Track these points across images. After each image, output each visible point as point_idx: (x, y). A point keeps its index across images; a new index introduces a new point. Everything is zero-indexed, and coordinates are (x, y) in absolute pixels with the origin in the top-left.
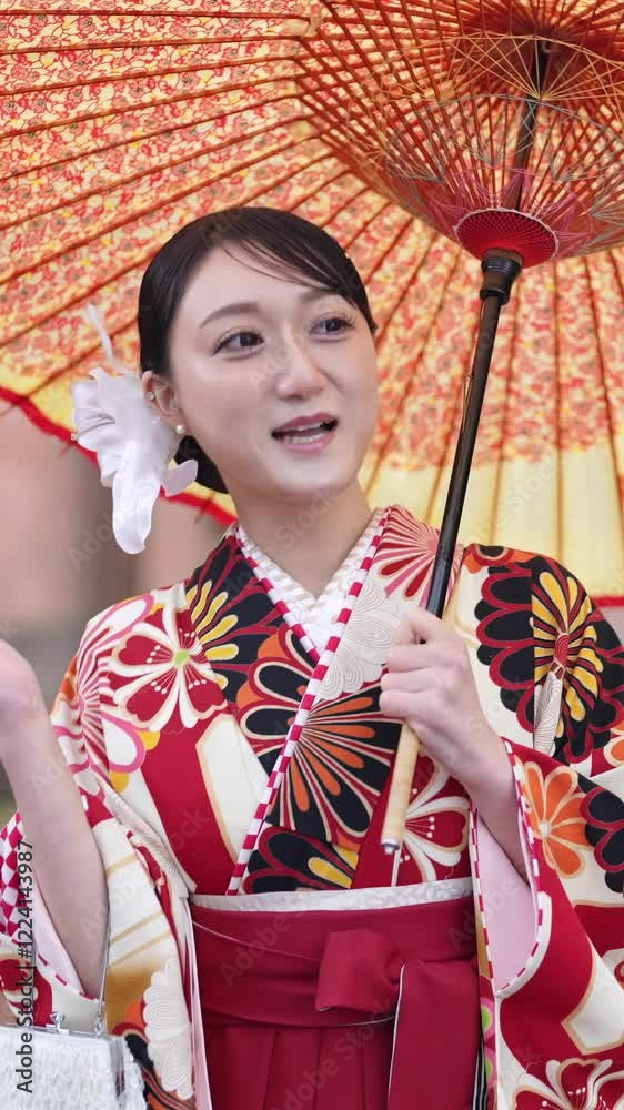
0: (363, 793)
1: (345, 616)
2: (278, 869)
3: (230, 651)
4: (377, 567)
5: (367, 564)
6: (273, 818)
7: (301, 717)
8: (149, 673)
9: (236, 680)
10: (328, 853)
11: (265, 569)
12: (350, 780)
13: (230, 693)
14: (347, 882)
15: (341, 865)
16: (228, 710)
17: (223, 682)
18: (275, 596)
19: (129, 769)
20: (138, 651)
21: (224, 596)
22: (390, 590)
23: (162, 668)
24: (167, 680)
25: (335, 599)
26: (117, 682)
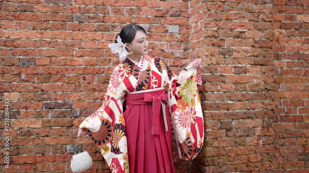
0: (148, 80)
1: (142, 63)
2: (139, 88)
3: (130, 69)
4: (144, 58)
5: (143, 58)
6: (139, 83)
7: (140, 73)
8: (122, 73)
9: (131, 71)
10: (144, 86)
11: (131, 60)
12: (146, 79)
13: (131, 73)
14: (146, 89)
15: (146, 88)
16: (131, 74)
17: (130, 72)
18: (133, 62)
19: (122, 82)
20: (120, 71)
21: (128, 64)
22: (146, 60)
23: (123, 72)
24: (124, 73)
25: (141, 62)
26: (119, 74)
